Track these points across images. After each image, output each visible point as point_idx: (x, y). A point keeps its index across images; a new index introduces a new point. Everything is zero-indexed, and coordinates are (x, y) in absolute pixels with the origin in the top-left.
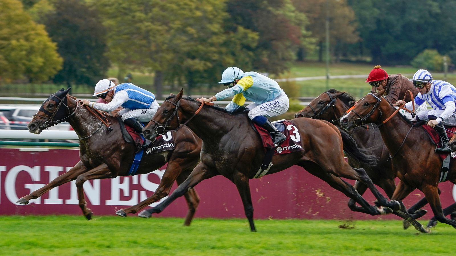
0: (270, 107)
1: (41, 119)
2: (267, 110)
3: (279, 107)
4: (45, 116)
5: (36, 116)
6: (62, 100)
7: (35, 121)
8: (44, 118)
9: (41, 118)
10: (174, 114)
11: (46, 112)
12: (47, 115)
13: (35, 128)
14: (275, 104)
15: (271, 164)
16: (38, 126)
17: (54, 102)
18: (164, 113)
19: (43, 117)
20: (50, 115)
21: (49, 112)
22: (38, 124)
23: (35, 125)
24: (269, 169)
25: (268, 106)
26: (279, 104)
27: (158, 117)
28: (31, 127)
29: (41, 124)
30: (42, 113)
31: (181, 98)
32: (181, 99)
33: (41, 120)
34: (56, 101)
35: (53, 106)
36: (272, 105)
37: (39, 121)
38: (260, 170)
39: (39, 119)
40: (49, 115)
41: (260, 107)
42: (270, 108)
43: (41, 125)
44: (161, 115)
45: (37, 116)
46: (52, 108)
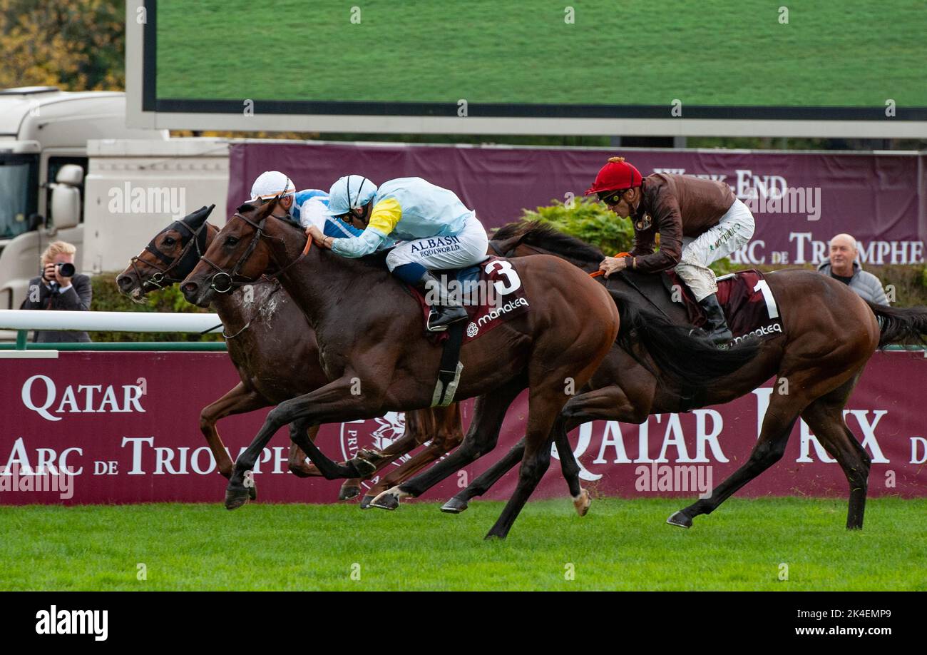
0: (436, 248)
1: (145, 267)
2: (426, 253)
3: (458, 250)
4: (156, 262)
5: (135, 261)
6: (194, 233)
7: (133, 270)
8: (153, 267)
9: (147, 266)
10: (252, 246)
11: (159, 254)
12: (160, 261)
13: (131, 284)
14: (449, 242)
15: (460, 366)
16: (138, 282)
17: (178, 234)
18: (226, 244)
19: (150, 263)
20: (168, 261)
21: (165, 254)
22: (138, 277)
23: (132, 278)
24: (458, 377)
25: (432, 245)
26: (457, 244)
27: (215, 253)
28: (124, 282)
29: (145, 278)
30: (150, 255)
31: (270, 214)
32: (270, 216)
33: (146, 271)
34: (181, 233)
35: (173, 242)
36: (441, 245)
37: (141, 272)
38: (439, 385)
39: (140, 268)
40: (163, 261)
41: (413, 246)
42: (436, 251)
43: (144, 281)
44: (221, 249)
45: (139, 260)
46: (172, 246)
